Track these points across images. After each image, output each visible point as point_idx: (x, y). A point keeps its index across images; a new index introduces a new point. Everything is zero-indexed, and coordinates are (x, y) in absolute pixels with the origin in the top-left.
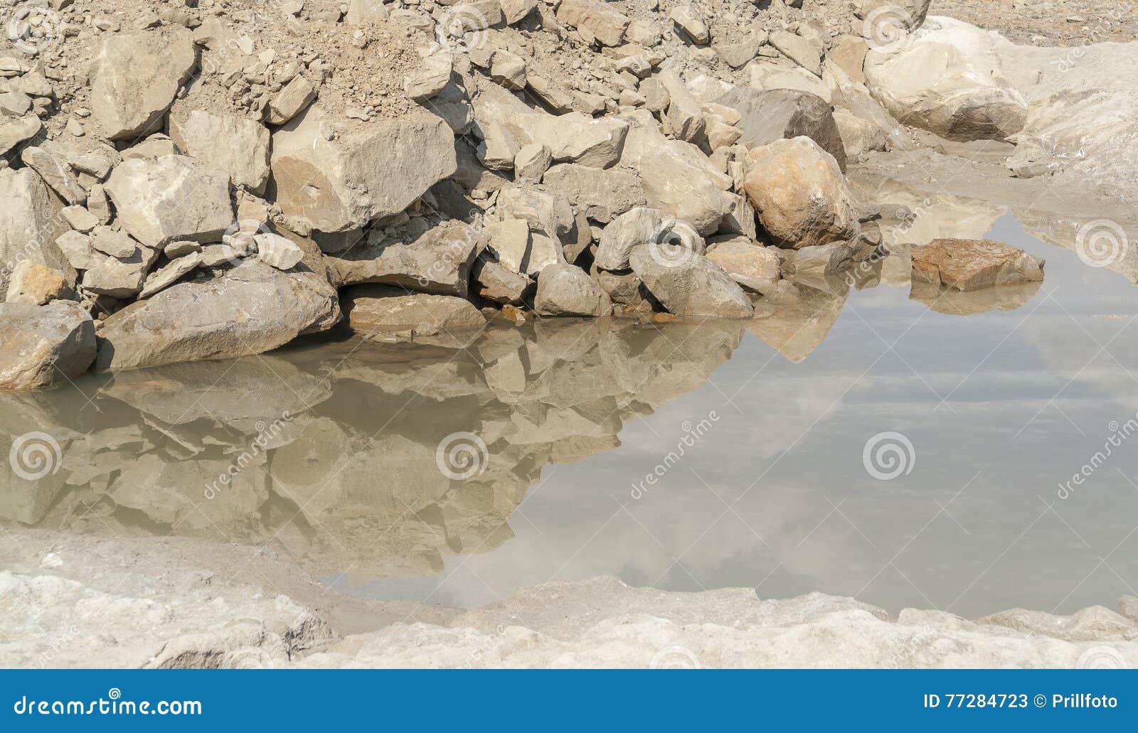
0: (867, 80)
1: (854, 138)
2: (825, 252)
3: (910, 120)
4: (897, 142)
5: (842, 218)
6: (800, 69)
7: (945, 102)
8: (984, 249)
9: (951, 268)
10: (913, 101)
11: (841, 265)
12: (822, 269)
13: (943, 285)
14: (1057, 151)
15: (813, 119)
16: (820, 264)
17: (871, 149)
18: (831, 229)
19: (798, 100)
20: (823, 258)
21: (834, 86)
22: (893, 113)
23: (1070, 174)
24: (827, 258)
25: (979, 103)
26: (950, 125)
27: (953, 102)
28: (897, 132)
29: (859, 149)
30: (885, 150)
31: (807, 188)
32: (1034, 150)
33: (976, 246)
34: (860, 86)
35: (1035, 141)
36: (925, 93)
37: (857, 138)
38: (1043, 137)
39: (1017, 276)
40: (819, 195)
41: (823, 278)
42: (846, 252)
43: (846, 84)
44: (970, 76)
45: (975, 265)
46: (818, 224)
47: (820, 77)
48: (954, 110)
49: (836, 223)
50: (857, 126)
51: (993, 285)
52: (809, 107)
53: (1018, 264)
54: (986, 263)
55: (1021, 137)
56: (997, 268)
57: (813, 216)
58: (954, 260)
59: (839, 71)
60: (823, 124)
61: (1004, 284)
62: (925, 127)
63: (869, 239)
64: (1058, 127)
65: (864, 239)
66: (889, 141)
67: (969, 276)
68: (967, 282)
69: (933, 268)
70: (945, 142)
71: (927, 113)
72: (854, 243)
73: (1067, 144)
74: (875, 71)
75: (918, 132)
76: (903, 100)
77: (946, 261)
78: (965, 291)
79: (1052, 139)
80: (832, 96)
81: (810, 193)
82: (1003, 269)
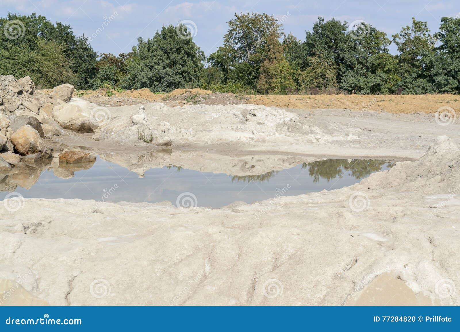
0: (53, 116)
1: (48, 132)
2: (34, 155)
3: (66, 127)
4: (62, 133)
5: (40, 147)
6: (32, 112)
7: (77, 122)
8: (78, 153)
9: (69, 158)
10: (67, 122)
11: (39, 159)
12: (33, 160)
13: (67, 162)
14: (106, 133)
15: (34, 124)
16: (32, 159)
17: (54, 135)
18: (37, 150)
19: (29, 118)
20: (34, 157)
21: (43, 118)
22: (61, 125)
23: (109, 139)
24: (35, 157)
25: (87, 122)
26: (78, 129)
27: (79, 122)
28: (62, 131)
29: (50, 135)
30: (58, 135)
31: (29, 139)
32: (100, 133)
33: (76, 152)
34: (51, 117)
35: (100, 130)
36: (71, 119)
37: (50, 132)
38: (102, 129)
39: (88, 160)
40: (33, 141)
41: (34, 163)
42: (40, 156)
43: (46, 117)
44: (84, 114)
45: (76, 157)
46: (32, 149)
47: (38, 115)
48: (79, 124)
49: (38, 149)
50: (49, 128)
51: (81, 162)
52: (32, 121)
53: (88, 157)
54: (79, 156)
55: (97, 130)
56: (82, 158)
57: (31, 146)
58: (70, 156)
59: (44, 113)
60: (37, 125)
61: (84, 162)
62: (71, 129)
63: (47, 152)
64: (107, 126)
65: (46, 153)
66: (60, 133)
67: (74, 160)
68: (73, 161)
69: (64, 158)
70: (77, 134)
71: (71, 125)
72: (43, 154)
73: (109, 131)
74: (56, 113)
75: (69, 131)
76: (64, 122)
77: (68, 156)
78: (73, 164)
79: (105, 130)
80: (42, 120)
81: (30, 140)
82: (84, 158)
